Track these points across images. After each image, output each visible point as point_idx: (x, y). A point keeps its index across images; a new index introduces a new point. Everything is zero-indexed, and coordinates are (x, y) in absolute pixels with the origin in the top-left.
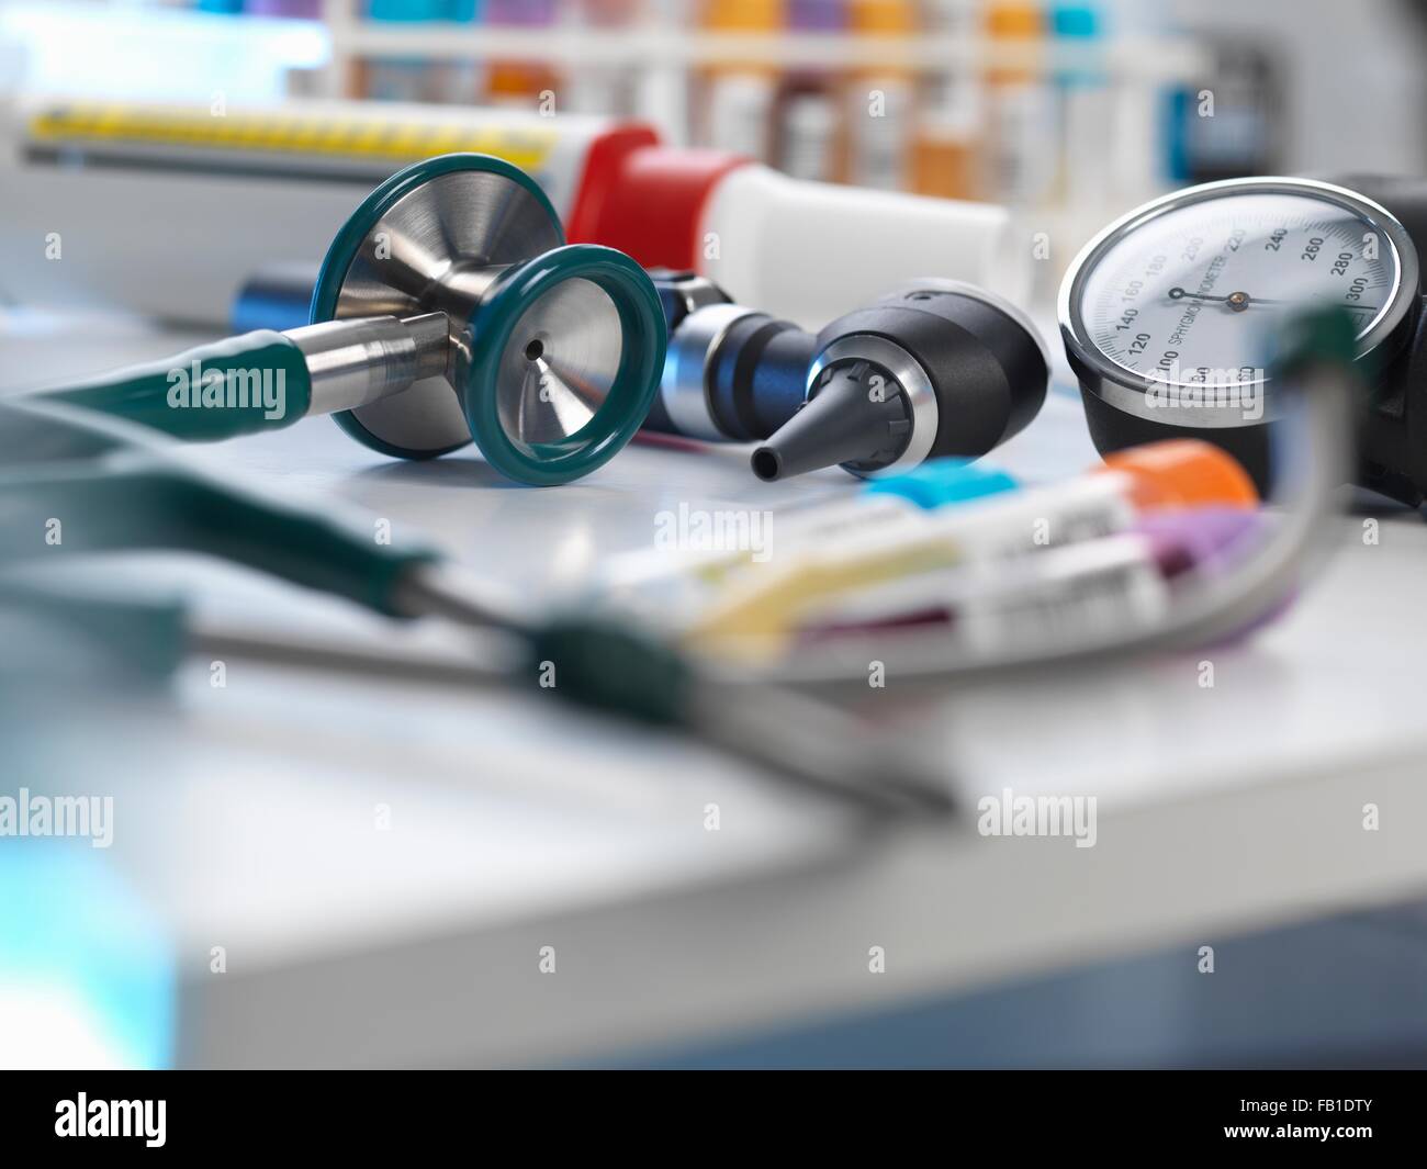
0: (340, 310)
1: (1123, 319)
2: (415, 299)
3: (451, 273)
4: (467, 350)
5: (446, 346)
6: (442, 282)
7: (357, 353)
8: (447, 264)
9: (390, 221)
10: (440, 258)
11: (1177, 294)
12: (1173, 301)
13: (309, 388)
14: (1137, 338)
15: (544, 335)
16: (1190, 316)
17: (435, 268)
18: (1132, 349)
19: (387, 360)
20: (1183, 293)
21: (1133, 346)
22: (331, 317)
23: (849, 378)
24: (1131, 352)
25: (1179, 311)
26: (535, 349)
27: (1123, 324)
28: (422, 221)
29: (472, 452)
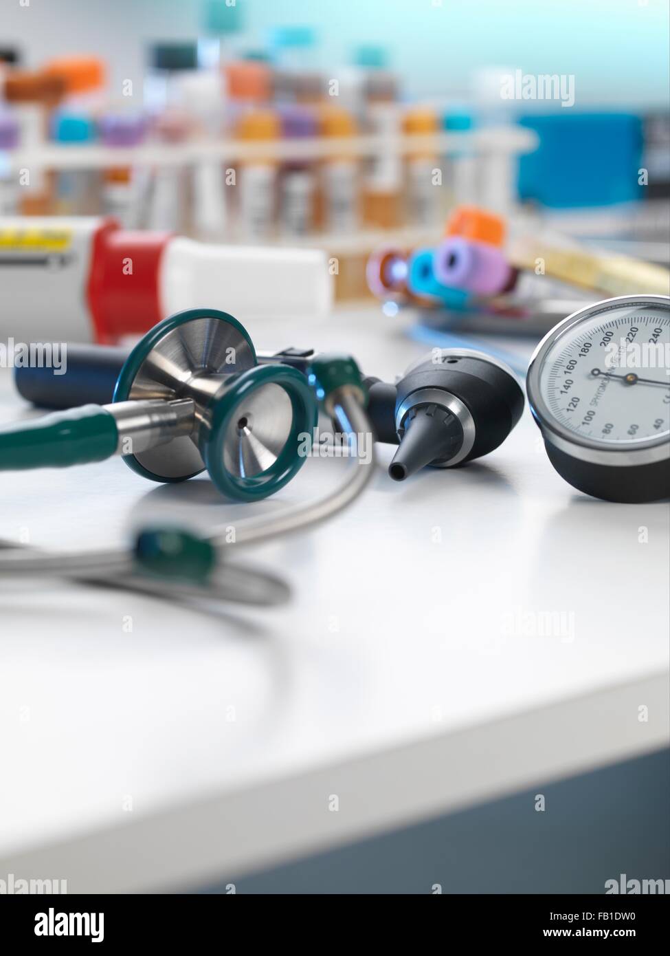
0: (131, 395)
1: (565, 386)
2: (174, 391)
3: (192, 379)
4: (207, 423)
5: (193, 419)
6: (188, 383)
7: (144, 420)
8: (189, 373)
9: (159, 349)
10: (185, 370)
11: (596, 372)
12: (592, 376)
13: (117, 439)
14: (572, 400)
15: (249, 414)
16: (603, 386)
17: (184, 376)
18: (569, 408)
19: (161, 424)
20: (600, 372)
21: (569, 405)
22: (127, 399)
23: (427, 414)
24: (568, 410)
25: (597, 383)
26: (243, 422)
27: (564, 389)
28: (176, 350)
29: (204, 475)
